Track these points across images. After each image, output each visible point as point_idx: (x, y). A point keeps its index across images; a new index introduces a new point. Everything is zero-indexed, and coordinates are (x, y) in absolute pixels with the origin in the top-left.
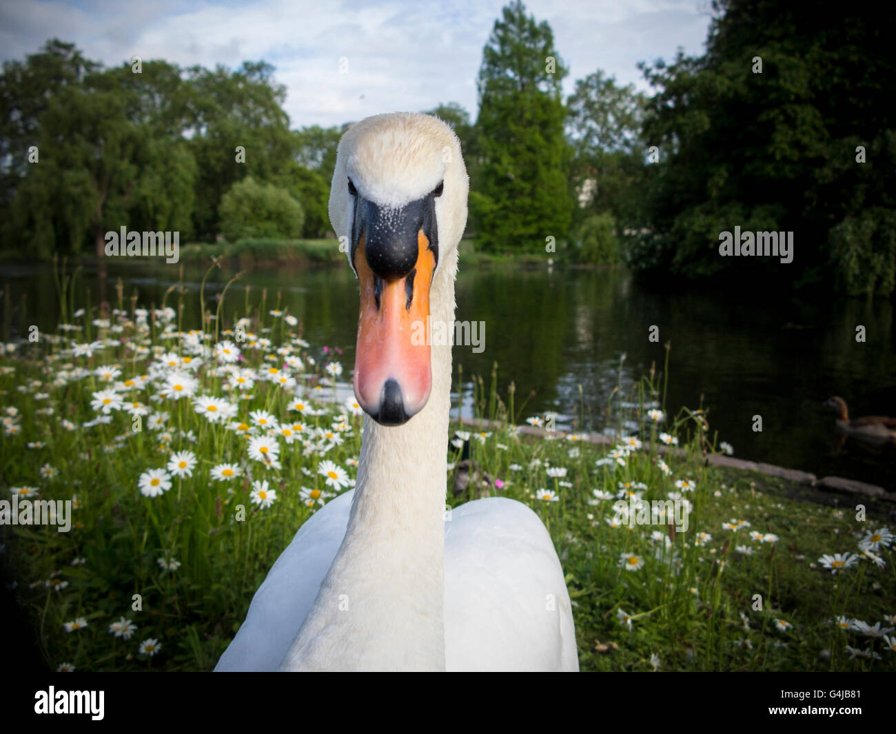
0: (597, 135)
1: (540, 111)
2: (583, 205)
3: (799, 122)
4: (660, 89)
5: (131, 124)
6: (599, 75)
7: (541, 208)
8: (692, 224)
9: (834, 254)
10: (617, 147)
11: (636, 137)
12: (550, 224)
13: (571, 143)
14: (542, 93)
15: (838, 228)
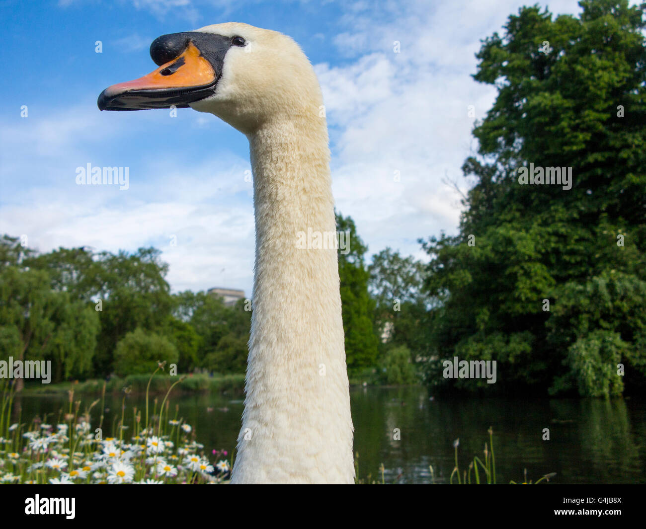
0: (391, 291)
1: (350, 276)
2: (384, 341)
3: (533, 274)
4: (434, 257)
5: (53, 291)
6: (388, 250)
7: (355, 344)
8: (467, 350)
9: (575, 366)
10: (405, 298)
11: (418, 291)
12: (363, 356)
13: (373, 297)
14: (350, 264)
15: (575, 346)
